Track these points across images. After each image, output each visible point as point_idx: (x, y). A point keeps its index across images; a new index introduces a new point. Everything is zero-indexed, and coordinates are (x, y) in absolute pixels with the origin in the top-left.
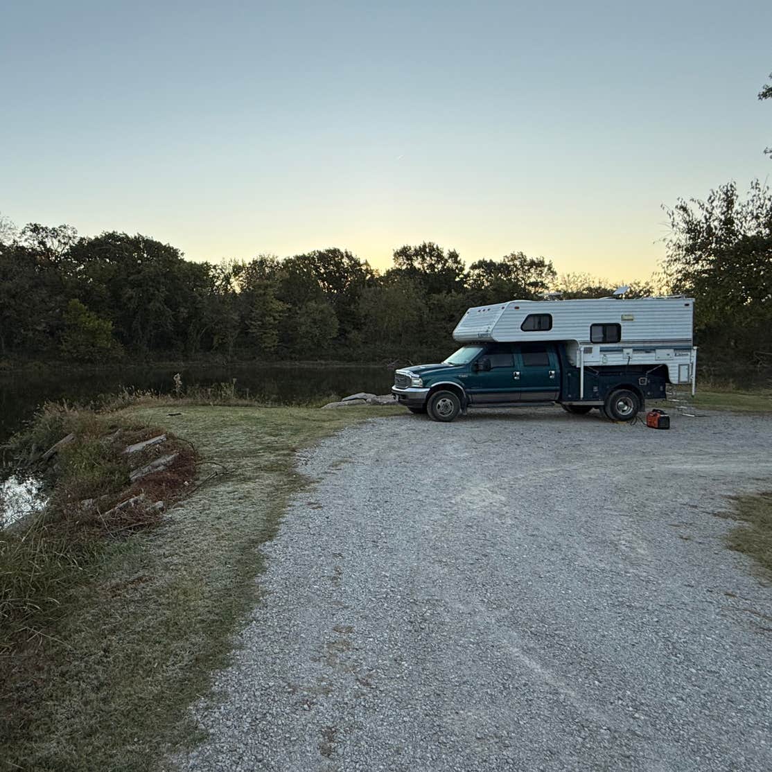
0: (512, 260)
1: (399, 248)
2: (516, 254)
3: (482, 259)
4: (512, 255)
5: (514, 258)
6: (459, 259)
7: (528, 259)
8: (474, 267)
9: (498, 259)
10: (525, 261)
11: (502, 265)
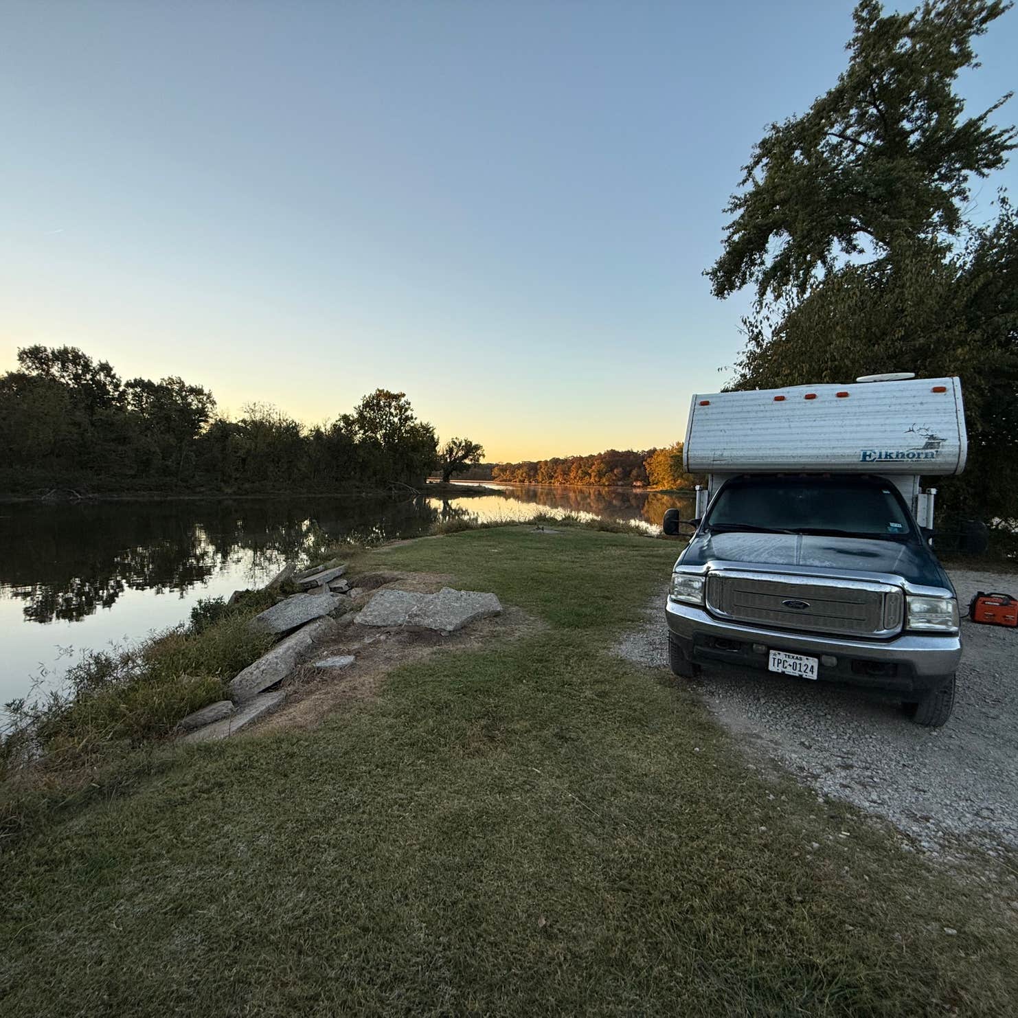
0: (170, 384)
1: (28, 345)
2: (174, 379)
3: (138, 378)
4: (170, 378)
5: (171, 381)
6: (113, 373)
7: (187, 385)
8: (128, 385)
9: (156, 381)
10: (184, 386)
11: (160, 387)
